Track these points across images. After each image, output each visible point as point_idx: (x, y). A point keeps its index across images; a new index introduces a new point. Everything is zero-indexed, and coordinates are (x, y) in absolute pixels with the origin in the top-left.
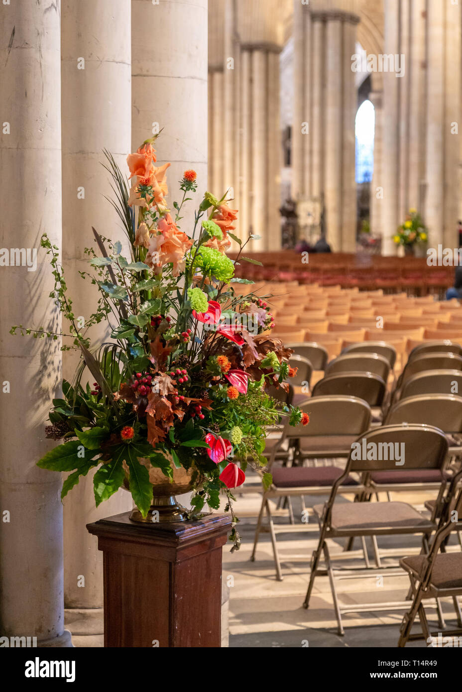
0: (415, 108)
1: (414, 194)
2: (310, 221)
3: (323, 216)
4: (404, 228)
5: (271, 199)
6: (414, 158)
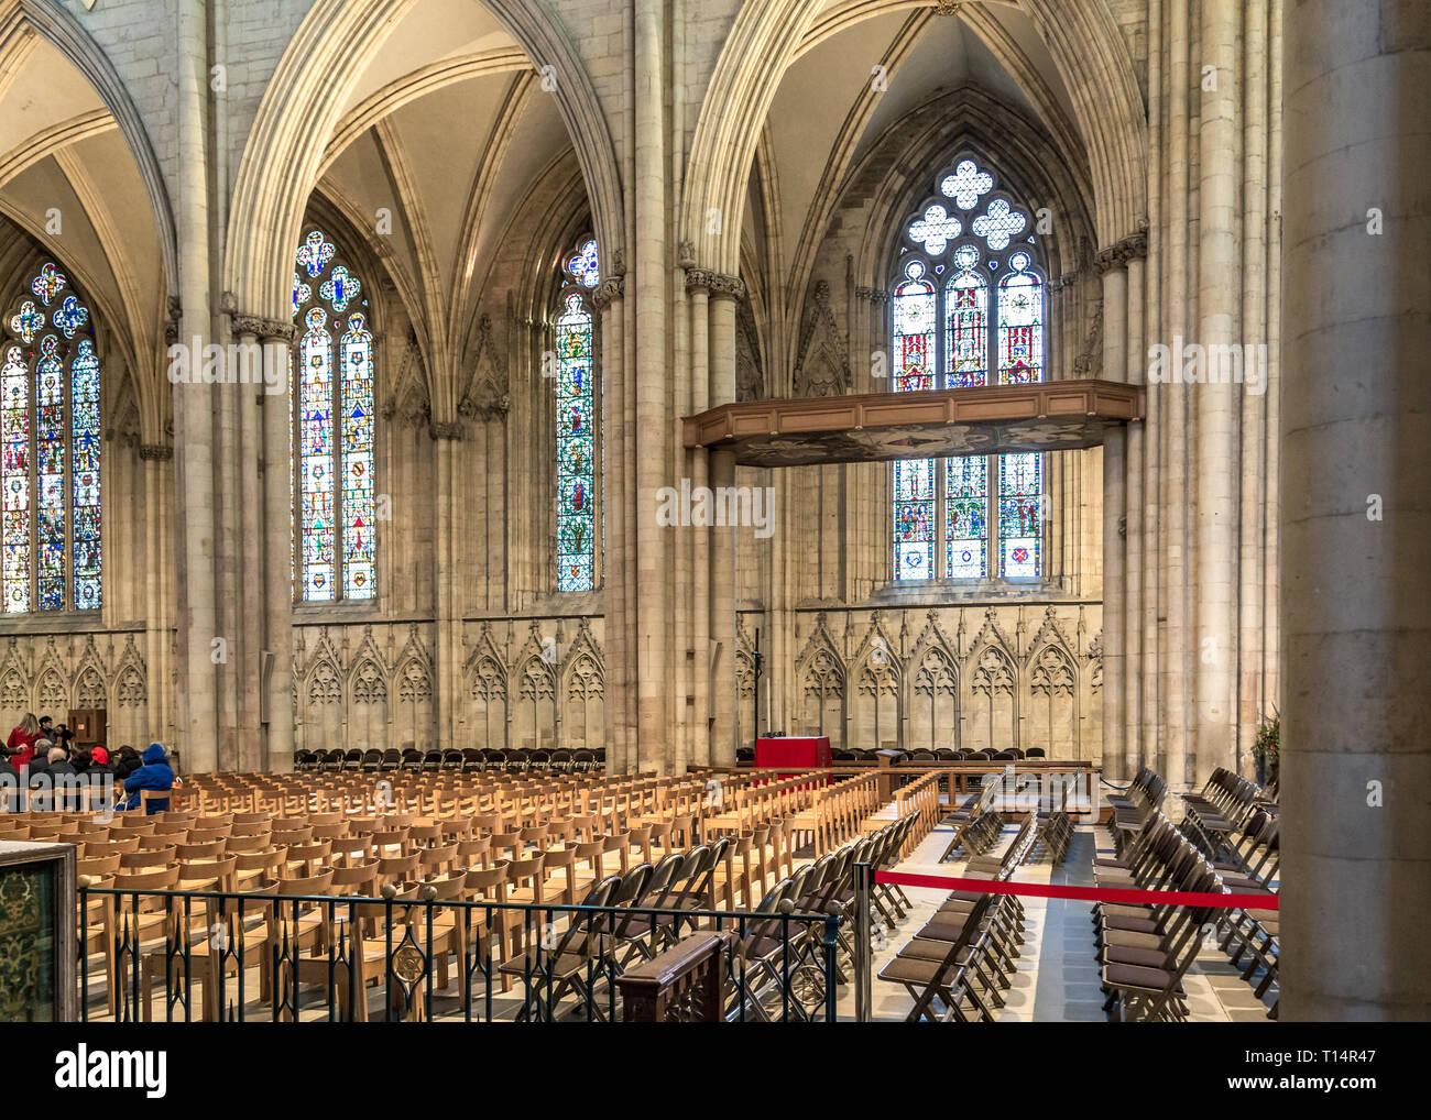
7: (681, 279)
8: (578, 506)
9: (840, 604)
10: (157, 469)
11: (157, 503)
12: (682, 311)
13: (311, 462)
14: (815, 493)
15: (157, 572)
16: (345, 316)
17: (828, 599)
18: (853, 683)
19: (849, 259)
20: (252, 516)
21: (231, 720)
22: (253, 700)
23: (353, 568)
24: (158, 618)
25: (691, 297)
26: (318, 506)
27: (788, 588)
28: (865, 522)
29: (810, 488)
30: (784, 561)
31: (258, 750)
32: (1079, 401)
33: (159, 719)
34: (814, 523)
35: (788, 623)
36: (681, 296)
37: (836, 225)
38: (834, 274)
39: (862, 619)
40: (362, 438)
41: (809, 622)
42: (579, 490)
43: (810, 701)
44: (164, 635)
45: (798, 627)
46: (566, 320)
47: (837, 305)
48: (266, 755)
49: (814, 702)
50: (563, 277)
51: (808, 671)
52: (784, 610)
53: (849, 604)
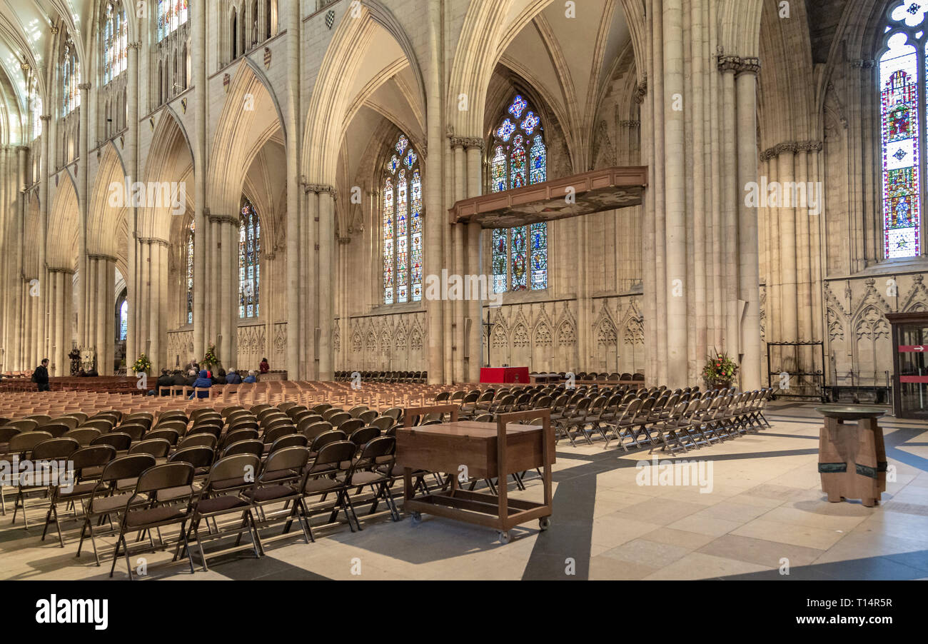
0: (144, 304)
1: (143, 346)
2: (87, 360)
3: (95, 358)
4: (138, 363)
5: (66, 349)
6: (143, 328)
7: (448, 142)
8: (501, 251)
9: (614, 294)
10: (344, 248)
11: (344, 262)
12: (448, 158)
13: (401, 239)
14: (603, 233)
15: (344, 293)
16: (412, 171)
17: (609, 291)
18: (621, 336)
19: (617, 107)
20: (311, 269)
21: (302, 359)
22: (311, 349)
23: (415, 286)
24: (344, 313)
25: (466, 152)
26: (403, 259)
27: (587, 286)
28: (627, 248)
29: (600, 232)
30: (584, 272)
31: (313, 372)
32: (605, 180)
33: (344, 357)
34: (602, 251)
35: (587, 305)
36: (448, 151)
37: (610, 89)
38: (609, 116)
39: (625, 301)
40: (418, 226)
41: (599, 303)
42: (501, 241)
43: (601, 347)
44: (346, 320)
45: (594, 307)
46: (496, 159)
47: (611, 132)
48: (317, 374)
49: (602, 347)
50: (494, 139)
51: (599, 330)
52: (584, 298)
53: (618, 294)
